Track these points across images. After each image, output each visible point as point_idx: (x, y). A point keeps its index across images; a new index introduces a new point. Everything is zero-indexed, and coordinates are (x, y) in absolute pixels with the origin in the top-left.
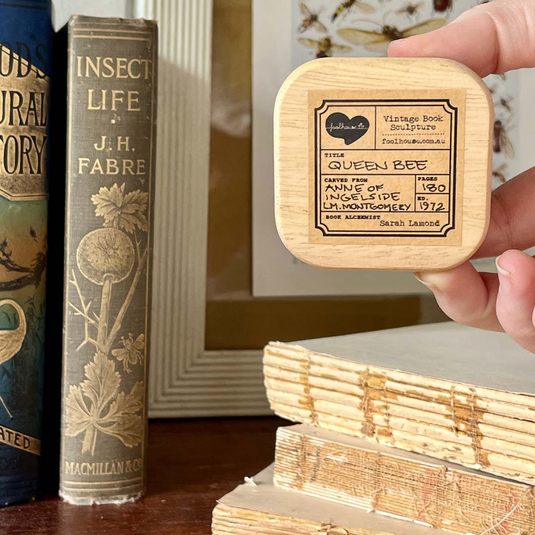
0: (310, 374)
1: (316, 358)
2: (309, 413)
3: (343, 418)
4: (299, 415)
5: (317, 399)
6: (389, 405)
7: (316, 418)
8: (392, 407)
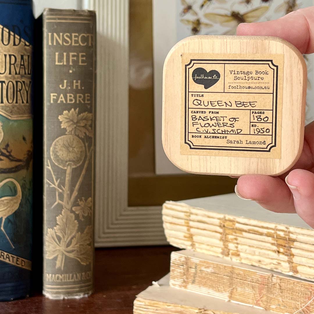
0: (190, 220)
1: (194, 211)
2: (189, 243)
3: (211, 246)
4: (184, 244)
5: (194, 235)
6: (237, 237)
7: (194, 246)
8: (239, 239)
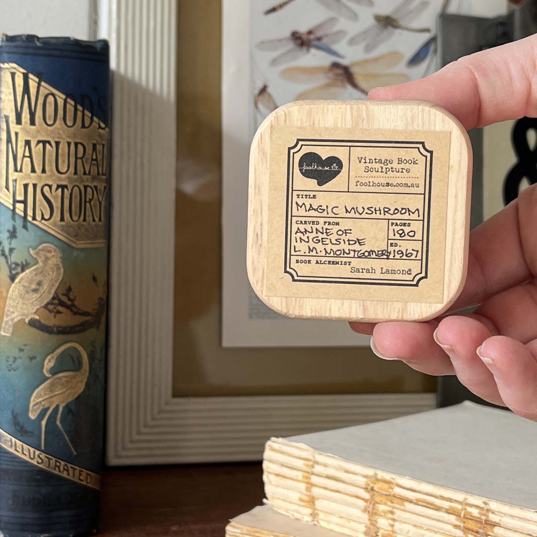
0: (313, 474)
1: (321, 458)
2: (309, 511)
3: (346, 518)
4: (298, 512)
5: (318, 498)
6: (395, 510)
7: (317, 516)
8: (397, 512)
